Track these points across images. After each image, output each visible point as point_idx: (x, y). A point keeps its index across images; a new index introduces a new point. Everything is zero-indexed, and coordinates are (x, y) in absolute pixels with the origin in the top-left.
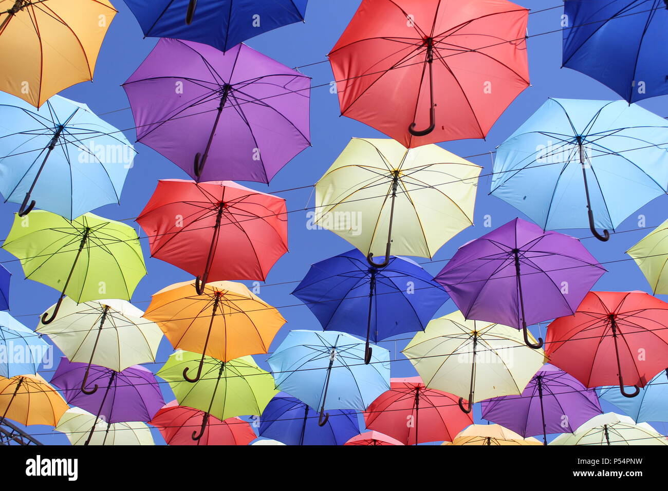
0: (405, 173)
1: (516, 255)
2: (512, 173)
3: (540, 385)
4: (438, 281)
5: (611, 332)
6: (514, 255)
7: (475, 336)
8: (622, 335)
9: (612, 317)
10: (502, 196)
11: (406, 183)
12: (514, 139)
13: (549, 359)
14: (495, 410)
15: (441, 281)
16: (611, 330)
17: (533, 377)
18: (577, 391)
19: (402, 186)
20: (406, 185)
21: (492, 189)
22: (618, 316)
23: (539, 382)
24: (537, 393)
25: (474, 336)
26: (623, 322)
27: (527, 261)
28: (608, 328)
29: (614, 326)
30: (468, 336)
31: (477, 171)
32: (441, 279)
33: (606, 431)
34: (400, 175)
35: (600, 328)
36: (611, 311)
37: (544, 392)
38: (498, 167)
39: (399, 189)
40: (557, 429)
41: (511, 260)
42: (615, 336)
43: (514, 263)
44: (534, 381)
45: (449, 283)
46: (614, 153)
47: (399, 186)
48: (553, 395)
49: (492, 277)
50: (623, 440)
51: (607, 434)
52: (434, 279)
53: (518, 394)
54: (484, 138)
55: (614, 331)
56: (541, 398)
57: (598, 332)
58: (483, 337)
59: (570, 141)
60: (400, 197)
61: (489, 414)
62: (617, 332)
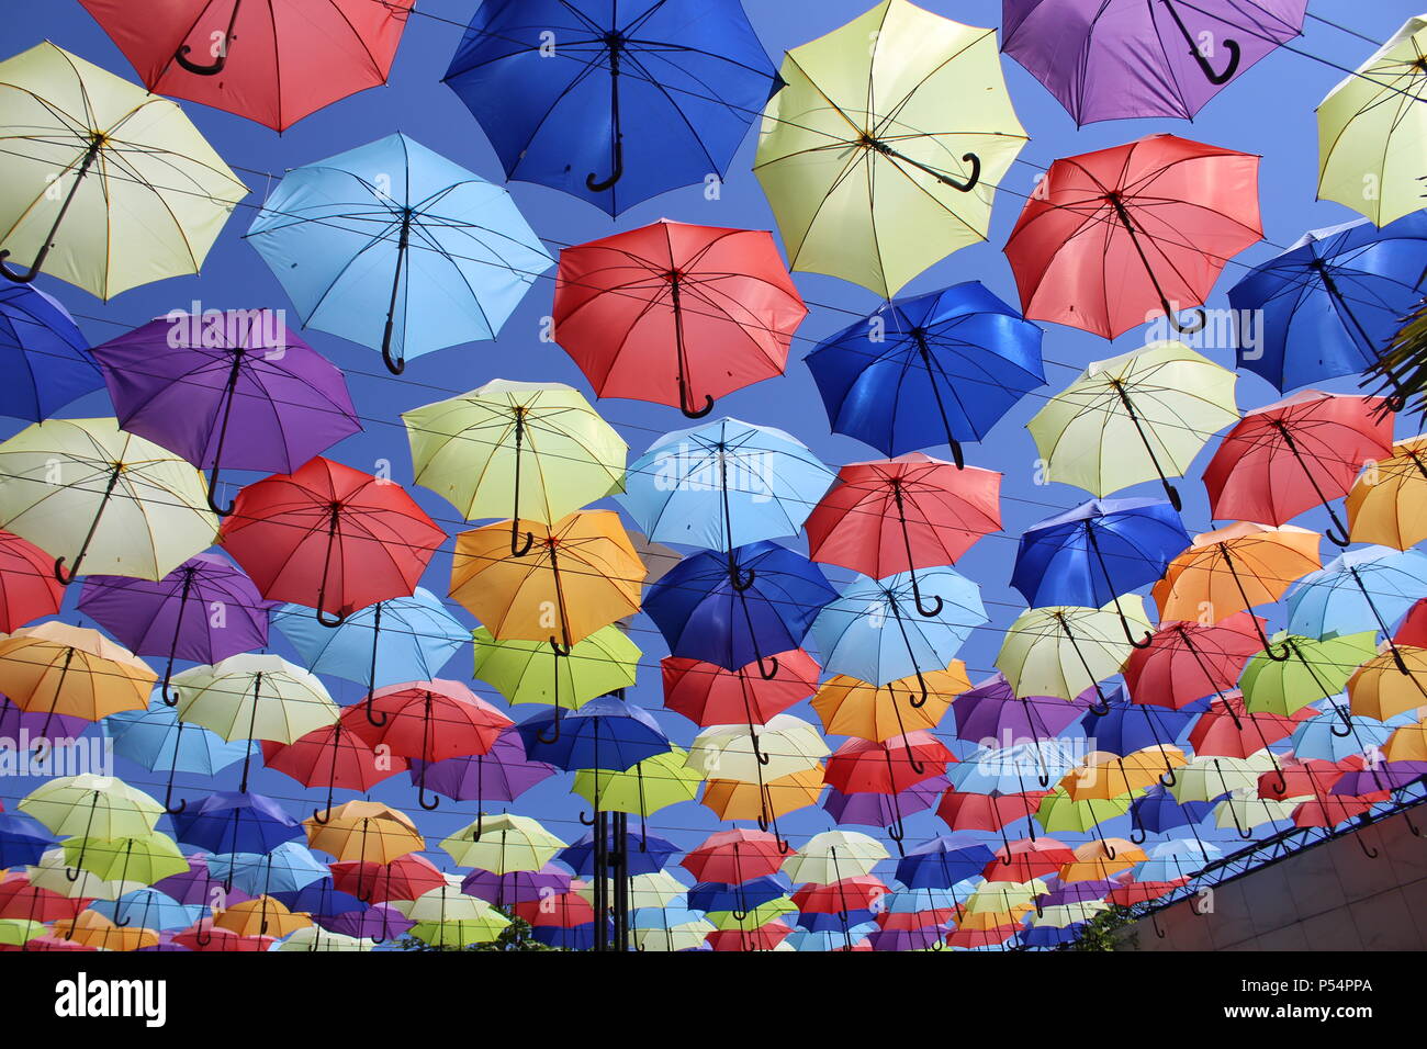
0: (115, 145)
1: (238, 358)
2: (291, 220)
3: (188, 582)
4: (94, 353)
5: (328, 527)
6: (234, 357)
7: (117, 471)
8: (340, 535)
9: (336, 506)
10: (261, 249)
11: (107, 162)
12: (318, 169)
13: (223, 541)
14: (104, 600)
15: (103, 358)
16: (329, 524)
17: (181, 566)
18: (240, 605)
19: (100, 164)
20: (108, 165)
21: (249, 232)
22: (345, 508)
23: (189, 577)
24: (180, 592)
25: (114, 470)
26: (348, 518)
27: (251, 374)
28: (324, 521)
29: (335, 521)
30: (105, 467)
31: (239, 192)
32: (101, 353)
33: (259, 680)
34: (104, 146)
35: (313, 516)
36: (338, 498)
37: (191, 594)
38: (274, 202)
39: (93, 167)
40: (190, 653)
41: (226, 364)
42: (332, 534)
43: (231, 369)
44: (182, 574)
45: (114, 364)
46: (444, 253)
47: (95, 162)
48: (202, 601)
49: (186, 379)
50: (277, 696)
51: (258, 684)
52: (90, 351)
53: (155, 580)
54: (280, 131)
55: (333, 527)
56: (184, 601)
57: (309, 521)
58: (129, 475)
59: (394, 210)
60: (90, 180)
61: (91, 604)
62: (336, 531)
